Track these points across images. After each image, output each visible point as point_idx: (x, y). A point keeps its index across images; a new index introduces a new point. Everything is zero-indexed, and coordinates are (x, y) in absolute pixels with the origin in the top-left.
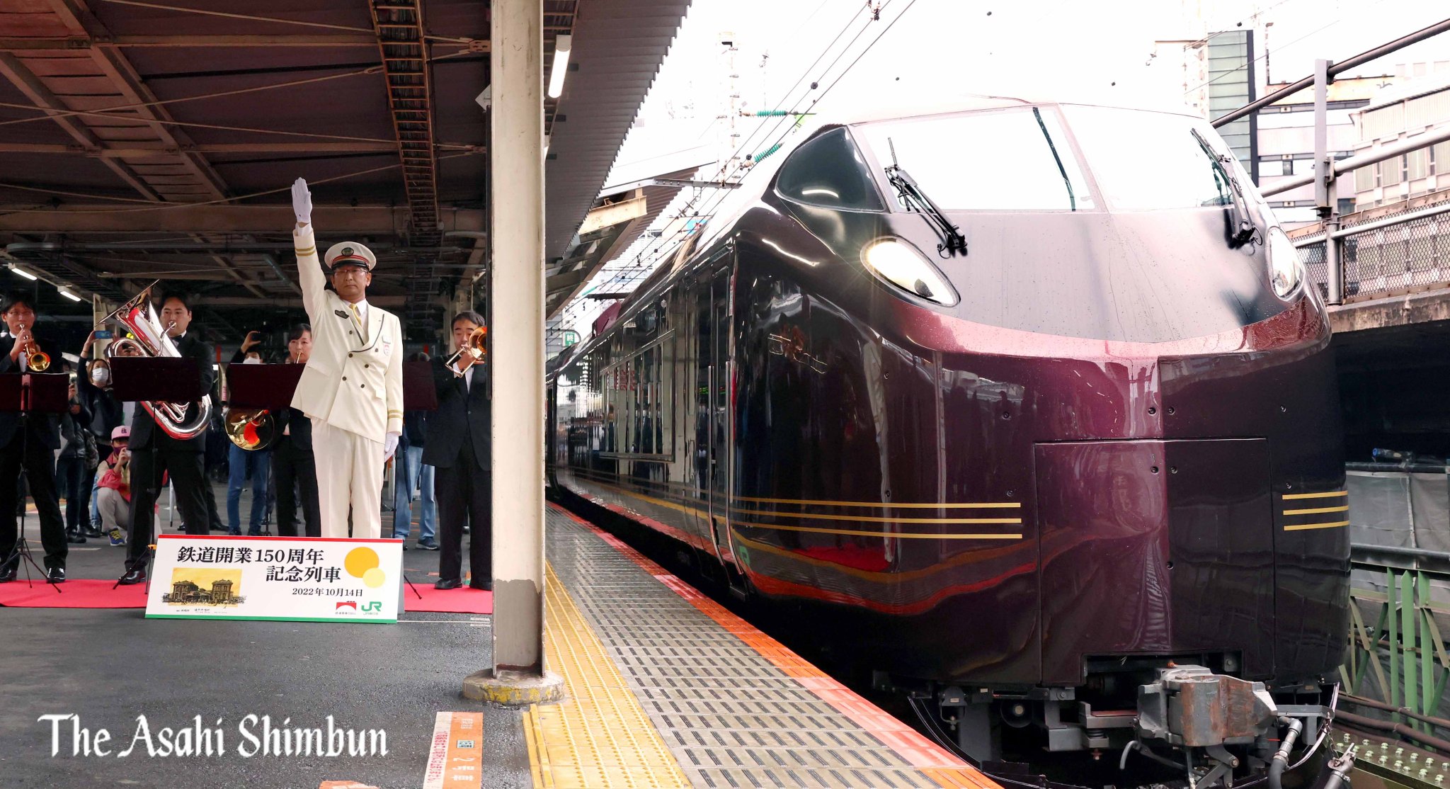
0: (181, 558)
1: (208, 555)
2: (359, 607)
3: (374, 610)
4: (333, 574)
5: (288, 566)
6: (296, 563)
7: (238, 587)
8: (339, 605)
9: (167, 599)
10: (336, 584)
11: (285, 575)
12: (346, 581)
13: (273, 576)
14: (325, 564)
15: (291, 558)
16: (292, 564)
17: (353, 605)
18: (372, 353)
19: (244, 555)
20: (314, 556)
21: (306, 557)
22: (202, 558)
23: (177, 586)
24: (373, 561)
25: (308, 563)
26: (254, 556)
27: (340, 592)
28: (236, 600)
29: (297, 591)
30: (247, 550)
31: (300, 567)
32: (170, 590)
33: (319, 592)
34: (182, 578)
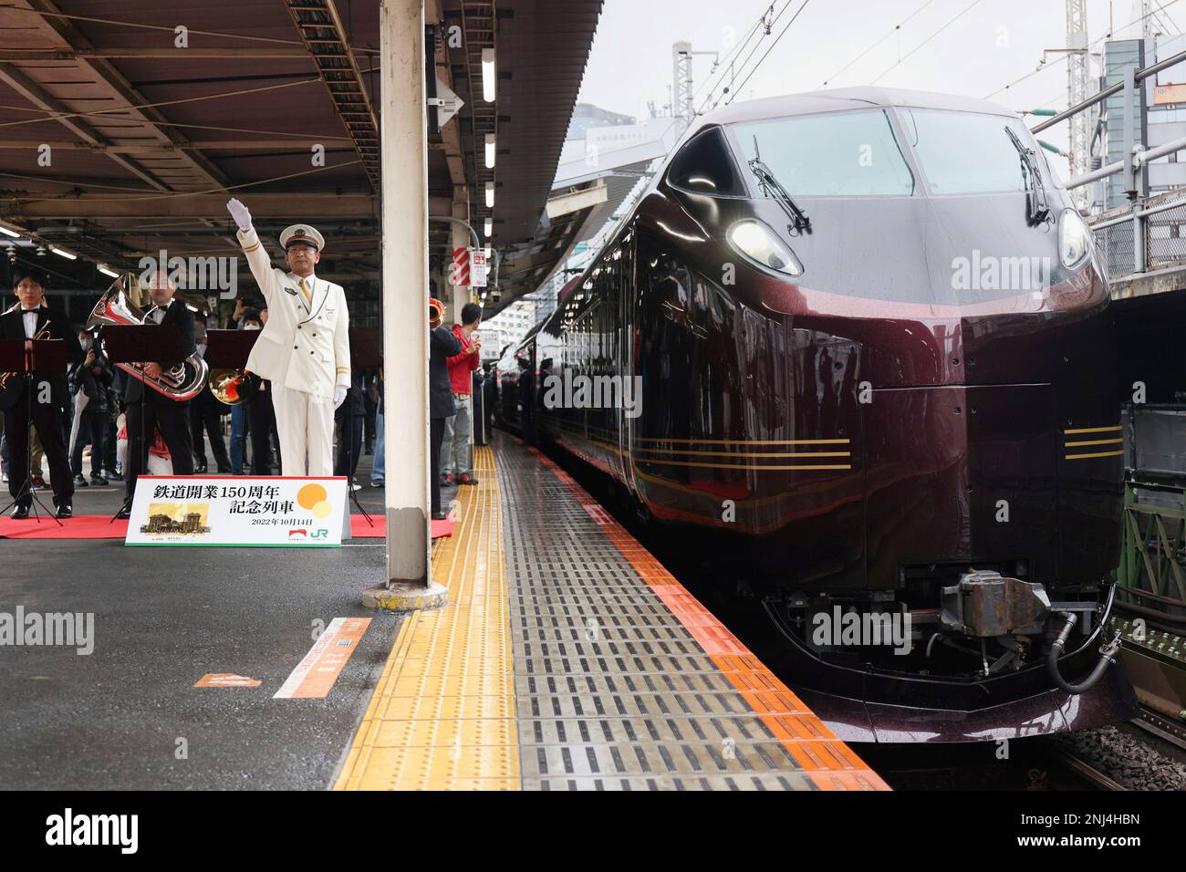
0: (157, 495)
1: (180, 492)
2: (308, 534)
3: (321, 536)
4: (287, 507)
5: (248, 500)
6: (255, 498)
7: (206, 518)
8: (292, 532)
9: (144, 530)
10: (290, 516)
11: (246, 508)
12: (298, 512)
13: (235, 510)
14: (280, 499)
15: (251, 494)
16: (252, 499)
17: (304, 532)
18: (316, 321)
19: (211, 492)
20: (271, 492)
21: (264, 492)
22: (175, 495)
23: (153, 519)
24: (321, 495)
25: (266, 498)
26: (220, 492)
27: (293, 522)
28: (203, 530)
29: (256, 522)
30: (213, 488)
31: (258, 501)
32: (147, 523)
33: (275, 522)
34: (157, 512)
